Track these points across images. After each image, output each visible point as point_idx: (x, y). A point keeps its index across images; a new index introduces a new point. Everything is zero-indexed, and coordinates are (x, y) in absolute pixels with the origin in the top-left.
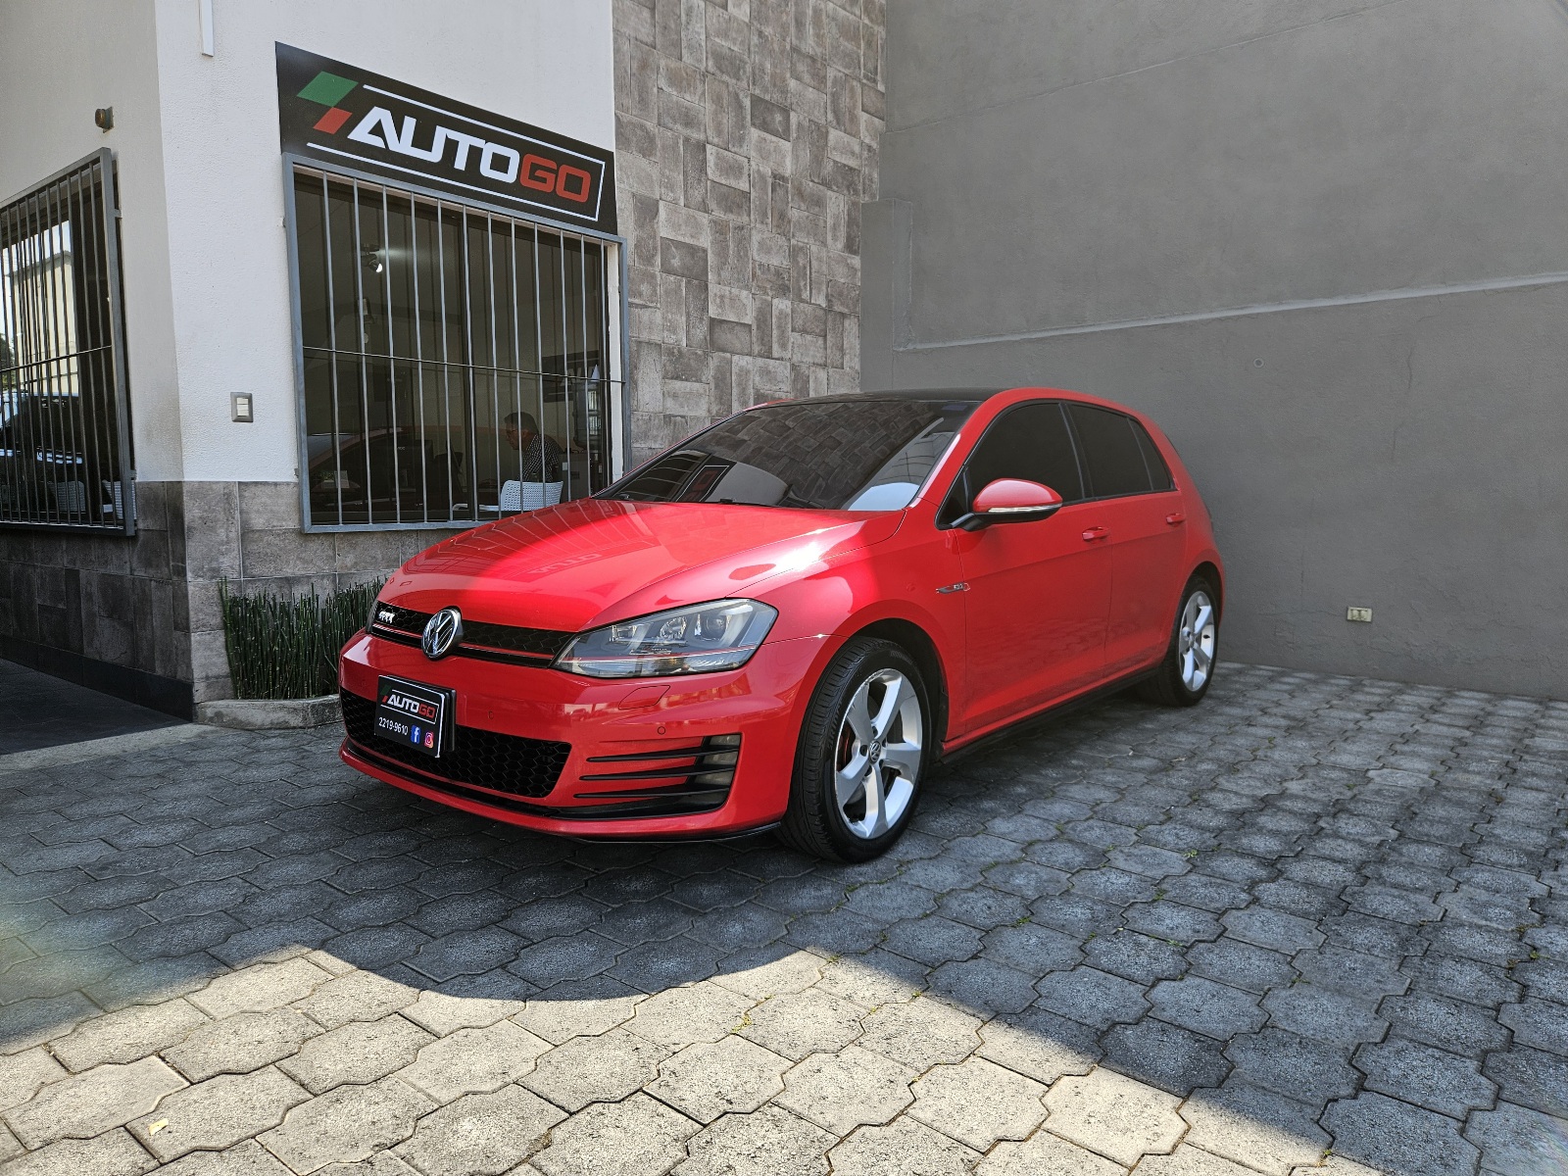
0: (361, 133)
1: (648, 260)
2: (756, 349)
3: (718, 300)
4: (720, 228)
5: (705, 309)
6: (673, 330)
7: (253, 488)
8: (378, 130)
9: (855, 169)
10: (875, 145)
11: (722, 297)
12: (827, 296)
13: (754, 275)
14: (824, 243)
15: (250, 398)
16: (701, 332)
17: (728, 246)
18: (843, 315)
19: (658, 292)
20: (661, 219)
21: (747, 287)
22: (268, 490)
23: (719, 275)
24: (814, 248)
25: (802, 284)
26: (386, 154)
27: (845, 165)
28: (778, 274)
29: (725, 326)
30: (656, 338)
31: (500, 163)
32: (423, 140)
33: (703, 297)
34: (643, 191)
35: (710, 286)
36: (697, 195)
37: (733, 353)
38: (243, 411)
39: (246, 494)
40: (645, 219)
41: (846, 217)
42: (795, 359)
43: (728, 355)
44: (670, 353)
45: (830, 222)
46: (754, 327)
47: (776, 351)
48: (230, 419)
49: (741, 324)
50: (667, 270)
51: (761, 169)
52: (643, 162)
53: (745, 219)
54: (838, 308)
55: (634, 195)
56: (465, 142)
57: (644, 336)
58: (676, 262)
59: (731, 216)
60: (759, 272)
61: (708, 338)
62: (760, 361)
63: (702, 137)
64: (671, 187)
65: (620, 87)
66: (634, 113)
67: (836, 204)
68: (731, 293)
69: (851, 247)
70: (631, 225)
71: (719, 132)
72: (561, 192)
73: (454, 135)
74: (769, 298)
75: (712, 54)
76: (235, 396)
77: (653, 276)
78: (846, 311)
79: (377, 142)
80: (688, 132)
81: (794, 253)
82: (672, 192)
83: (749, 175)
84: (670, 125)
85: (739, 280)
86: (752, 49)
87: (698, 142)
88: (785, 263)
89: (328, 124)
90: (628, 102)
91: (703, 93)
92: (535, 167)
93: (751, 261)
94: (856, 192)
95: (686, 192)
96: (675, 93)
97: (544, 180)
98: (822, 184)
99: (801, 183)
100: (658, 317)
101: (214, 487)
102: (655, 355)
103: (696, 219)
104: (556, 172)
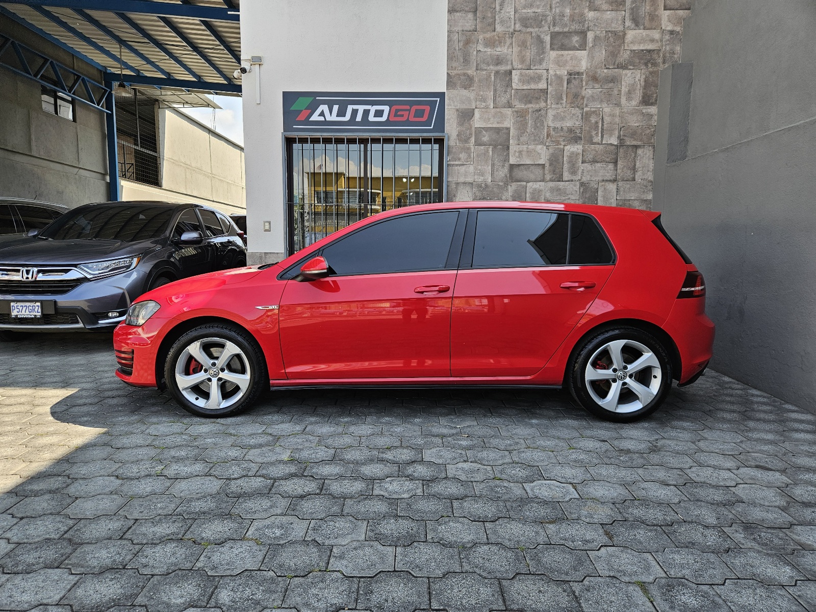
0: (315, 117)
1: (466, 141)
2: (548, 177)
3: (517, 154)
4: (521, 115)
5: (507, 159)
6: (482, 174)
7: (269, 255)
8: (322, 114)
9: (654, 50)
10: (678, 29)
11: (520, 152)
12: (619, 137)
13: (548, 135)
14: (618, 105)
15: (270, 223)
16: (503, 172)
17: (527, 123)
18: (636, 147)
19: (472, 156)
20: (476, 118)
21: (542, 143)
22: (274, 255)
23: (519, 140)
24: (607, 110)
25: (594, 133)
26: (326, 123)
27: (643, 50)
28: (570, 130)
29: (522, 167)
30: (470, 180)
31: (379, 113)
32: (341, 113)
33: (505, 154)
34: (464, 106)
35: (511, 147)
36: (503, 100)
37: (528, 182)
38: (267, 227)
39: (267, 257)
40: (465, 120)
41: (643, 84)
42: (584, 179)
43: (525, 183)
44: (479, 186)
45: (624, 89)
46: (547, 165)
47: (566, 176)
48: (263, 230)
49: (536, 165)
50: (478, 143)
51: (558, 73)
52: (465, 92)
53: (543, 104)
54: (629, 142)
55: (457, 110)
56: (361, 108)
57: (462, 180)
58: (485, 139)
59: (530, 106)
60: (552, 133)
61: (508, 175)
62: (551, 184)
63: (509, 67)
64: (484, 100)
65: (450, 58)
66: (459, 69)
67: (633, 78)
68: (527, 148)
69: (646, 101)
70: (455, 125)
71: (522, 61)
72: (412, 119)
73: (355, 107)
74: (562, 147)
75: (519, 20)
76: (265, 222)
77: (469, 149)
78: (639, 143)
79: (322, 119)
80: (499, 68)
81: (586, 117)
82: (484, 102)
83: (547, 79)
84: (485, 68)
85: (535, 140)
86: (553, 6)
87: (506, 71)
88: (577, 123)
89: (301, 117)
90: (454, 64)
91: (511, 44)
92: (397, 111)
93: (546, 128)
94: (655, 64)
95: (494, 100)
96: (489, 50)
97: (402, 116)
98: (618, 68)
99: (596, 72)
100: (471, 168)
101: (256, 254)
102: (468, 188)
103: (501, 113)
104: (409, 110)
